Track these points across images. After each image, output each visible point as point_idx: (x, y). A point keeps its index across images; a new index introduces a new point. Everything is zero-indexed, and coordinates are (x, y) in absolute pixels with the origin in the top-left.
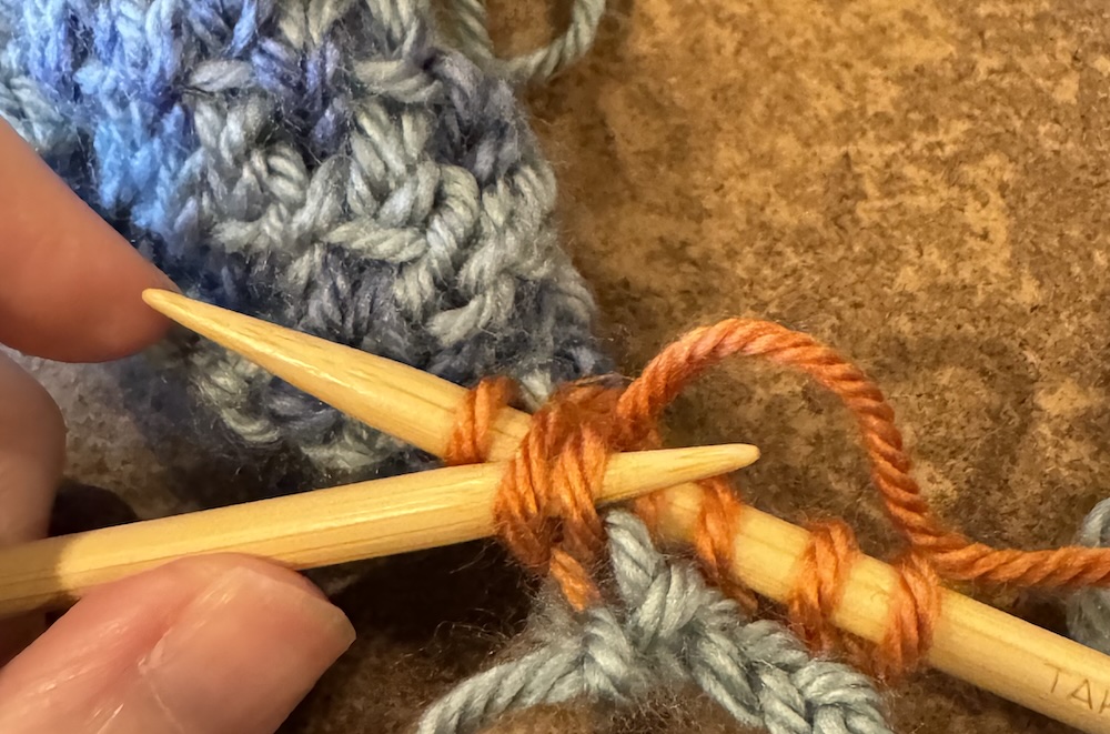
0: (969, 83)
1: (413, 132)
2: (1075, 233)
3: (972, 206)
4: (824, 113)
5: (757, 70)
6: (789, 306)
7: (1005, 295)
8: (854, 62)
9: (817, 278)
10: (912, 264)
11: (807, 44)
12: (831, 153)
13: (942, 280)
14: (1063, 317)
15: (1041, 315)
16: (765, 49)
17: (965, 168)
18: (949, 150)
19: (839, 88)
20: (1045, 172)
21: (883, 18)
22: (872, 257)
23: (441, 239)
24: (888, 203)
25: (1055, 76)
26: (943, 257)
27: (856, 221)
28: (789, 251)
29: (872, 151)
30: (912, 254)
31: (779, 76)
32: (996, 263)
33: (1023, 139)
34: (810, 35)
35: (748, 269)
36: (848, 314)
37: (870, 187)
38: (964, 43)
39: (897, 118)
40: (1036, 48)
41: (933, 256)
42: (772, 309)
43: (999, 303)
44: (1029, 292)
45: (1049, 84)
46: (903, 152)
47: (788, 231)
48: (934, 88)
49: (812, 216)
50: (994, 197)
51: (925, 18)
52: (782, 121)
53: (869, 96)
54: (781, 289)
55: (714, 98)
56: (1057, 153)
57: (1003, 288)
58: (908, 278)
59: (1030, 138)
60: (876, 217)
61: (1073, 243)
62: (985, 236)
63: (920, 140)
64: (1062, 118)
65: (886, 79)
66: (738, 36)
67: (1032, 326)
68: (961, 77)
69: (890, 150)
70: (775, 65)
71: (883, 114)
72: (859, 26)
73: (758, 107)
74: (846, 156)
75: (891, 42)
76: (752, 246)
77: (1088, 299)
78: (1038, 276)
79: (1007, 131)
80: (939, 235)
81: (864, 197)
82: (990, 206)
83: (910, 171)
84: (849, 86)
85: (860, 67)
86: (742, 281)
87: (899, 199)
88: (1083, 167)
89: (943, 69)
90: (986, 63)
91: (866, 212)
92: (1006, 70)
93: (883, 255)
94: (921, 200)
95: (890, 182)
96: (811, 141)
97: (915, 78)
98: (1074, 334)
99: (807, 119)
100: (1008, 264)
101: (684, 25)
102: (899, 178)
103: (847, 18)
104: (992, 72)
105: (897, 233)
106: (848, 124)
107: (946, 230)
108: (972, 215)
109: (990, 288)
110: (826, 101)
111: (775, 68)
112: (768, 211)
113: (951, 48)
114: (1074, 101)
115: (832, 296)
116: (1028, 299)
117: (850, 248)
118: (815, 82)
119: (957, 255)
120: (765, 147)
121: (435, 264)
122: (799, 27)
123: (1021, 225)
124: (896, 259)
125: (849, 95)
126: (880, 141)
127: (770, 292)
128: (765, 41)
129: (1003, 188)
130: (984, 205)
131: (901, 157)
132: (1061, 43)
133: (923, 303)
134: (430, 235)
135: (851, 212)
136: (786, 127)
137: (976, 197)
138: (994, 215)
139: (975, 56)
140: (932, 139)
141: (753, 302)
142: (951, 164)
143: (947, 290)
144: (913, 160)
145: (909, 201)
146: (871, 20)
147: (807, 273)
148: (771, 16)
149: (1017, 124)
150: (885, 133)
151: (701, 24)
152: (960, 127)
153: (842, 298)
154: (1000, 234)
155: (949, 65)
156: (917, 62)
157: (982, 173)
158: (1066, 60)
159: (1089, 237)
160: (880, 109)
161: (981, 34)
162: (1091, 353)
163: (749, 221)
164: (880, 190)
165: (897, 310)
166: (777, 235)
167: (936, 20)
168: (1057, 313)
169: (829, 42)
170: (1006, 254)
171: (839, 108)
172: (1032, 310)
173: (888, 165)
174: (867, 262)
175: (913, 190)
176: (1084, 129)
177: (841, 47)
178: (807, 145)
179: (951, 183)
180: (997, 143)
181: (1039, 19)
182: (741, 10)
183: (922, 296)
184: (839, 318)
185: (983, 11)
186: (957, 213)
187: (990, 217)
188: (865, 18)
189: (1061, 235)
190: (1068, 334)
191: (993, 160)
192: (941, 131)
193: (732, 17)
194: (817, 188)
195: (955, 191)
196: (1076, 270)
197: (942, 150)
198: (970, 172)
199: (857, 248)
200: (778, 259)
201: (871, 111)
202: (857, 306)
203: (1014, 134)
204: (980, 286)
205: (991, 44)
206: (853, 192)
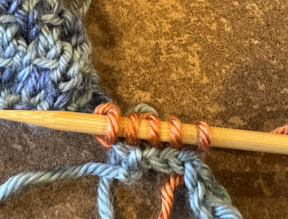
0: (189, 24)
1: (56, 33)
2: (217, 64)
3: (190, 57)
4: (151, 32)
5: (133, 20)
6: (142, 84)
7: (199, 81)
8: (159, 18)
9: (150, 76)
10: (175, 72)
11: (146, 13)
12: (153, 42)
13: (183, 77)
14: (214, 86)
15: (208, 86)
16: (135, 14)
17: (188, 47)
18: (184, 42)
19: (155, 25)
20: (209, 48)
21: (167, 7)
22: (164, 70)
23: (63, 62)
24: (168, 56)
25: (211, 23)
26: (183, 71)
27: (160, 61)
28: (142, 69)
29: (164, 42)
30: (175, 70)
31: (139, 22)
32: (197, 71)
33: (203, 40)
34: (147, 10)
35: (131, 74)
36: (158, 86)
37: (163, 52)
38: (187, 14)
39: (170, 33)
40: (206, 15)
41: (180, 70)
42: (138, 85)
43: (197, 83)
44: (205, 80)
45: (209, 25)
46: (172, 42)
47: (142, 64)
48: (180, 26)
49: (148, 59)
50: (196, 55)
51: (177, 7)
52: (140, 33)
53: (163, 27)
54: (140, 79)
55: (122, 27)
56: (212, 43)
57: (199, 79)
58: (174, 76)
59: (205, 39)
60: (165, 60)
61: (216, 67)
62: (194, 65)
63: (176, 39)
64: (213, 34)
65: (167, 23)
66: (128, 10)
67: (206, 89)
68: (187, 23)
69: (168, 42)
70: (138, 19)
71: (167, 32)
72: (160, 8)
73: (133, 30)
74: (157, 43)
75: (169, 13)
76: (132, 67)
77: (220, 81)
78: (207, 76)
79: (199, 37)
80: (182, 65)
81: (162, 54)
82: (195, 57)
83: (174, 47)
84: (158, 25)
85: (161, 19)
86: (130, 77)
87: (171, 55)
88: (219, 47)
89: (182, 20)
90: (193, 19)
91: (162, 59)
92: (198, 21)
93: (167, 70)
94: (177, 55)
95: (169, 50)
96: (148, 39)
97: (174, 23)
98: (217, 91)
99: (146, 33)
100: (200, 73)
101: (113, 7)
102: (171, 49)
103: (156, 6)
104: (195, 21)
105: (171, 64)
106: (157, 35)
107: (183, 63)
108: (190, 59)
109: (195, 79)
110: (151, 28)
111: (138, 20)
112: (136, 58)
113: (185, 15)
114: (216, 30)
115: (154, 81)
116: (205, 82)
117: (158, 68)
118: (148, 23)
119: (187, 70)
120: (135, 40)
121: (61, 69)
122: (144, 9)
123: (203, 62)
124: (171, 71)
125: (157, 27)
126: (166, 39)
127: (137, 80)
128: (135, 12)
129: (198, 53)
130: (193, 57)
131: (172, 44)
132: (212, 14)
133: (178, 83)
134: (60, 61)
135: (158, 58)
136: (141, 35)
137: (191, 55)
138: (196, 59)
139: (190, 17)
140: (180, 39)
141: (132, 83)
142: (184, 46)
143: (184, 79)
144: (175, 44)
145: (174, 56)
146: (163, 7)
147: (147, 75)
148: (136, 5)
149: (201, 35)
150: (167, 37)
151: (118, 7)
152: (186, 36)
153: (156, 81)
154: (197, 65)
155: (184, 20)
156: (175, 19)
157: (193, 48)
158: (214, 19)
159: (220, 66)
160: (165, 31)
161: (192, 11)
162: (222, 96)
163: (131, 61)
164: (166, 52)
165: (171, 85)
166: (139, 65)
167: (180, 7)
168: (213, 86)
169: (152, 13)
170: (199, 70)
171: (155, 30)
172: (206, 85)
173: (168, 46)
174: (163, 72)
175: (175, 53)
176: (219, 37)
177: (155, 14)
178: (147, 40)
179: (186, 50)
180: (196, 40)
181: (206, 8)
182: (128, 3)
183: (178, 81)
184: (156, 87)
185: (192, 5)
186: (186, 59)
187: (195, 60)
188: (161, 6)
189: (213, 65)
190: (216, 91)
191: (195, 45)
192: (182, 37)
193: (126, 5)
194: (149, 52)
195: (186, 53)
196: (217, 74)
197: (182, 42)
198: (190, 48)
199: (160, 68)
200: (139, 71)
201: (163, 32)
202: (160, 84)
203: (201, 38)
204: (193, 79)
205: (194, 14)
206: (159, 53)
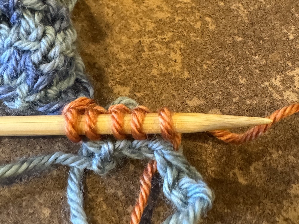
0: (173, 23)
2: (198, 60)
3: (172, 53)
4: (134, 31)
5: (117, 20)
6: (122, 79)
7: (180, 76)
8: (144, 18)
9: (130, 72)
10: (156, 68)
11: (131, 13)
12: (136, 40)
13: (163, 72)
14: (195, 81)
15: (189, 81)
16: (120, 15)
17: (171, 44)
18: (167, 40)
19: (139, 24)
20: (193, 46)
21: (152, 7)
22: (146, 66)
24: (150, 53)
25: (196, 22)
26: (164, 66)
27: (141, 58)
28: (123, 65)
30: (156, 66)
31: (123, 21)
32: (178, 67)
33: (186, 37)
34: (132, 11)
35: (111, 70)
36: (138, 81)
37: (146, 49)
38: (172, 14)
39: (154, 32)
40: (191, 15)
41: (162, 66)
42: (118, 80)
43: (178, 78)
44: (186, 75)
45: (194, 24)
46: (155, 40)
47: (123, 60)
48: (164, 25)
49: (129, 56)
50: (178, 51)
51: (163, 7)
52: (123, 32)
53: (147, 27)
54: (120, 75)
55: (105, 27)
56: (195, 40)
57: (179, 74)
58: (154, 72)
59: (188, 37)
60: (147, 56)
61: (198, 63)
62: (175, 61)
63: (159, 37)
64: (196, 32)
65: (152, 22)
66: (113, 11)
67: (187, 84)
68: (171, 22)
69: (152, 39)
70: (122, 18)
71: (151, 31)
72: (145, 9)
73: (117, 29)
74: (140, 41)
75: (154, 14)
76: (113, 64)
77: (201, 76)
78: (189, 71)
79: (182, 35)
80: (163, 61)
81: (144, 52)
82: (177, 53)
83: (156, 45)
84: (142, 24)
85: (145, 19)
86: (110, 73)
87: (153, 52)
88: (202, 44)
89: (166, 20)
90: (177, 19)
91: (144, 55)
92: (183, 20)
93: (148, 66)
94: (159, 52)
95: (151, 48)
96: (131, 37)
97: (159, 22)
98: (198, 85)
99: (130, 32)
100: (181, 68)
102: (153, 47)
103: (142, 7)
104: (179, 21)
105: (152, 61)
106: (140, 34)
107: (165, 60)
108: (172, 56)
109: (176, 74)
110: (135, 27)
111: (123, 20)
112: (118, 55)
113: (170, 15)
114: (200, 28)
115: (134, 77)
116: (186, 77)
117: (139, 64)
118: (133, 22)
120: (119, 39)
122: (130, 9)
123: (185, 58)
124: (151, 67)
125: (141, 26)
126: (149, 37)
127: (117, 76)
128: (120, 12)
129: (180, 49)
131: (155, 42)
132: (197, 14)
133: (158, 78)
135: (140, 55)
136: (125, 34)
137: (174, 51)
138: (178, 55)
139: (175, 17)
140: (163, 37)
142: (167, 43)
143: (165, 75)
144: (158, 42)
145: (155, 52)
146: (149, 8)
147: (127, 70)
148: (122, 6)
149: (185, 33)
150: (151, 36)
151: (104, 8)
152: (170, 34)
153: (137, 77)
154: (179, 61)
155: (168, 19)
156: (160, 18)
157: (175, 45)
158: (198, 18)
159: (202, 61)
160: (150, 29)
161: (177, 12)
162: (201, 90)
163: (113, 58)
164: (148, 50)
165: (151, 80)
166: (120, 61)
167: (165, 8)
168: (193, 80)
169: (137, 13)
170: (180, 66)
171: (139, 29)
172: (187, 79)
173: (151, 43)
174: (144, 68)
175: (157, 50)
176: (202, 35)
177: (140, 14)
179: (168, 47)
180: (179, 38)
181: (192, 8)
182: (114, 5)
183: (158, 76)
184: (135, 82)
185: (177, 6)
186: (168, 55)
187: (178, 57)
188: (147, 7)
189: (195, 61)
191: (178, 42)
192: (165, 35)
193: (112, 6)
194: (131, 49)
195: (168, 50)
196: (199, 69)
197: (165, 40)
198: (172, 45)
199: (141, 64)
200: (120, 67)
201: (147, 30)
202: (140, 79)
203: (184, 36)
204: (173, 74)
205: (179, 14)
206: (141, 50)
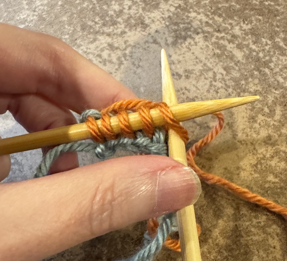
3: (270, 239)
10: (257, 255)
12: (232, 224)
13: (264, 260)
17: (267, 229)
19: (232, 206)
22: (246, 253)
24: (248, 238)
26: (264, 253)
27: (241, 243)
29: (242, 224)
30: (257, 252)
32: (278, 255)
37: (243, 234)
39: (248, 215)
41: (262, 253)
46: (250, 224)
49: (229, 242)
50: (276, 237)
52: (218, 215)
53: (241, 209)
55: (200, 209)
60: (246, 242)
62: (274, 248)
63: (255, 221)
69: (247, 224)
74: (236, 225)
80: (263, 247)
81: (243, 237)
83: (253, 229)
87: (251, 237)
91: (243, 241)
93: (248, 253)
94: (257, 237)
95: (248, 233)
99: (224, 215)
100: (281, 255)
102: (250, 232)
105: (252, 247)
108: (271, 241)
110: (229, 210)
119: (268, 253)
123: (283, 245)
124: (252, 254)
125: (235, 208)
126: (244, 221)
129: (277, 234)
130: (274, 239)
131: (250, 226)
135: (239, 241)
136: (220, 217)
137: (271, 237)
138: (276, 242)
140: (258, 221)
142: (263, 228)
144: (254, 226)
145: (254, 238)
152: (264, 218)
154: (278, 247)
157: (272, 230)
164: (246, 235)
170: (280, 253)
171: (233, 212)
173: (247, 228)
175: (254, 235)
179: (265, 232)
180: (274, 222)
186: (266, 241)
191: (274, 227)
192: (260, 218)
195: (265, 235)
197: (261, 224)
206: (239, 235)
